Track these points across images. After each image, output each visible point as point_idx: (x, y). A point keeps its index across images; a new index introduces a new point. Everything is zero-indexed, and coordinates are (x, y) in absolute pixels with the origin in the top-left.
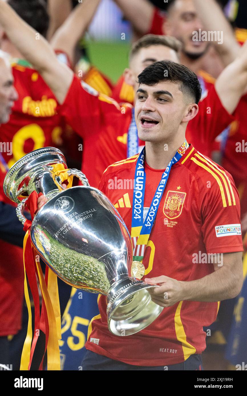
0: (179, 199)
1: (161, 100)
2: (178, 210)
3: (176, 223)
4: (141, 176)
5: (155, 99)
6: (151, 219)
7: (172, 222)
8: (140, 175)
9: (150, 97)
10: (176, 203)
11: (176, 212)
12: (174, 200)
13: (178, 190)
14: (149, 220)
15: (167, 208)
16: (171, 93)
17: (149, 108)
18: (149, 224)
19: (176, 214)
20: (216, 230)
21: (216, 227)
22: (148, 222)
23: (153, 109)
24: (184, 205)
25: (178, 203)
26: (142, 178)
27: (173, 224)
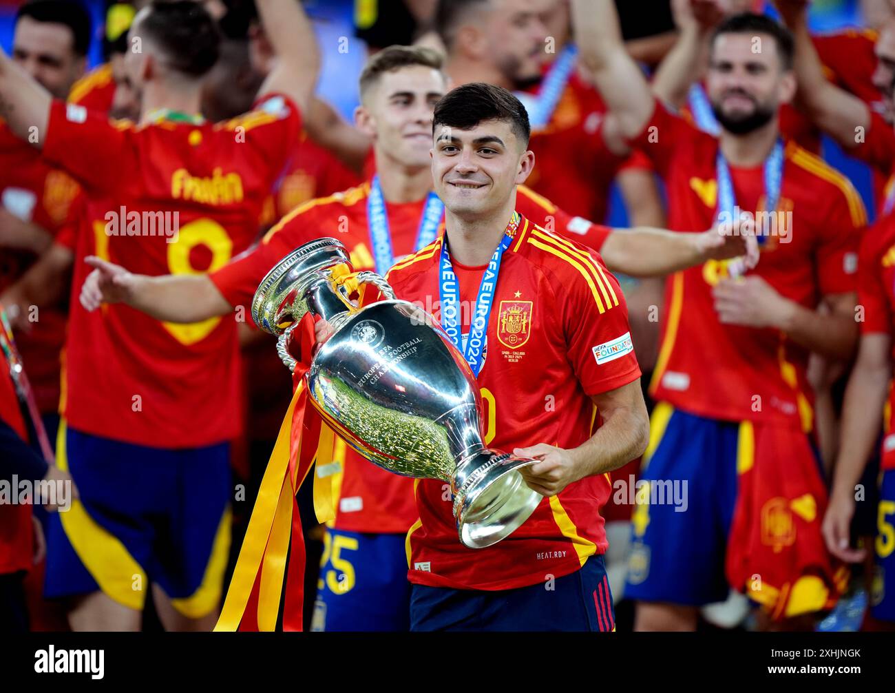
0: (522, 313)
1: (487, 151)
2: (524, 331)
3: (523, 354)
4: (451, 280)
5: (475, 152)
6: (476, 352)
7: (516, 353)
8: (449, 278)
9: (467, 148)
10: (518, 320)
11: (520, 335)
12: (513, 315)
13: (517, 299)
14: (471, 354)
15: (503, 331)
16: (501, 138)
17: (469, 168)
18: (472, 361)
19: (521, 339)
20: (595, 353)
21: (594, 349)
22: (472, 358)
23: (475, 169)
24: (532, 323)
25: (522, 320)
26: (454, 284)
27: (518, 357)
